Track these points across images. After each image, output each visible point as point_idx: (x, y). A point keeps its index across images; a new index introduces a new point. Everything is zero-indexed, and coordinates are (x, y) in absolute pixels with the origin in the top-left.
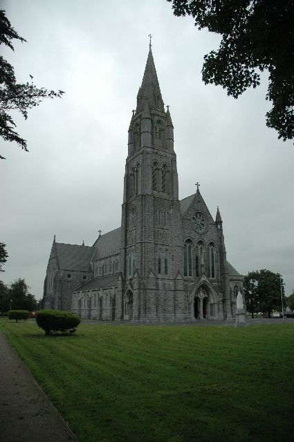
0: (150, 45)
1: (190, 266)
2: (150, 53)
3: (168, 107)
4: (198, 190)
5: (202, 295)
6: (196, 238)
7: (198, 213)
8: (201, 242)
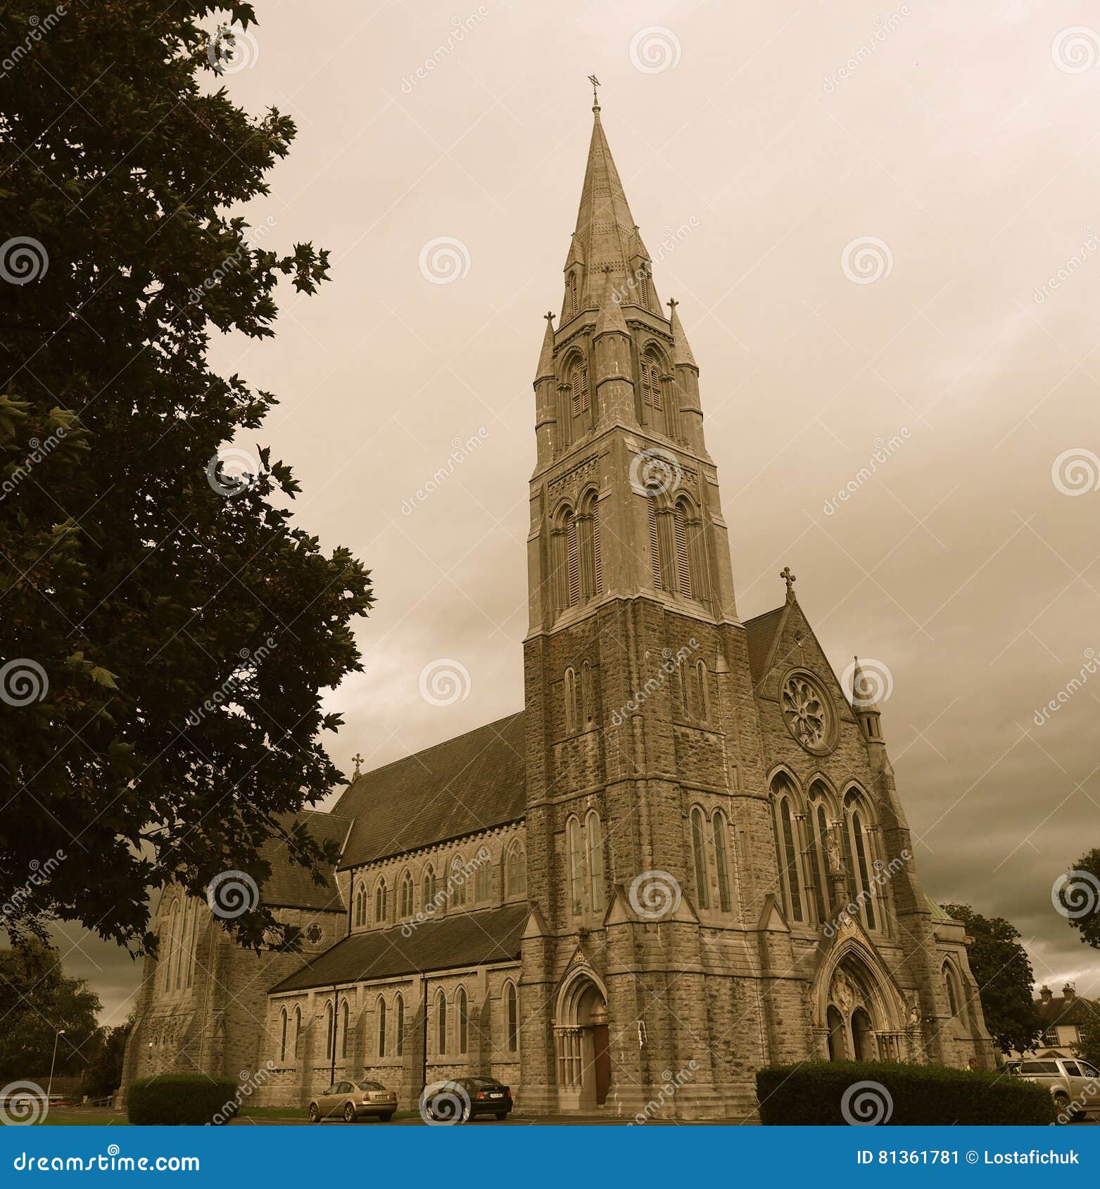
0: (596, 109)
1: (793, 878)
2: (598, 133)
3: (672, 304)
4: (790, 594)
5: (848, 1002)
6: (803, 772)
7: (800, 677)
8: (818, 788)
